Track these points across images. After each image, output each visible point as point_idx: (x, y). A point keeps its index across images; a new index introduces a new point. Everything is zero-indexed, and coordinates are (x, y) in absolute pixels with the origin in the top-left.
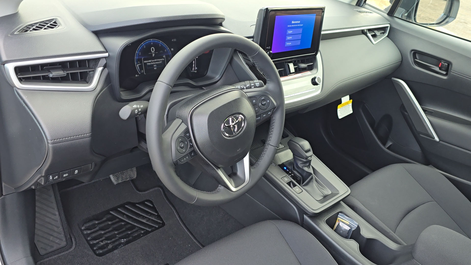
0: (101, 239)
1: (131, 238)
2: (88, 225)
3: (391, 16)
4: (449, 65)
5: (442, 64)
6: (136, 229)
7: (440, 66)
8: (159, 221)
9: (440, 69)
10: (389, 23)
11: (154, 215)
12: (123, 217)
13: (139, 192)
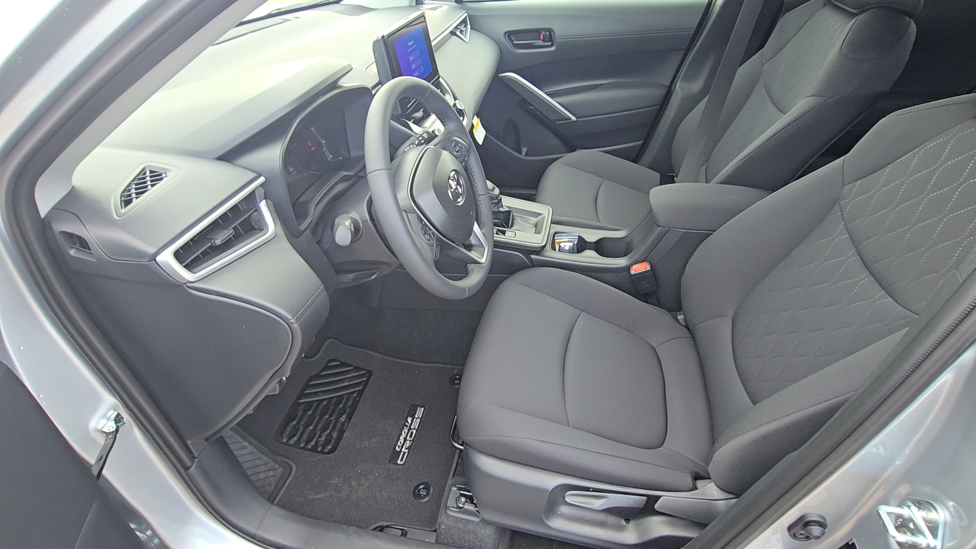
0: (317, 436)
1: (348, 410)
2: (287, 432)
3: (461, 2)
4: (550, 33)
5: (543, 35)
6: (345, 397)
7: (542, 38)
8: (362, 372)
9: (544, 41)
10: (465, 11)
11: (350, 370)
12: (319, 397)
13: (312, 360)
